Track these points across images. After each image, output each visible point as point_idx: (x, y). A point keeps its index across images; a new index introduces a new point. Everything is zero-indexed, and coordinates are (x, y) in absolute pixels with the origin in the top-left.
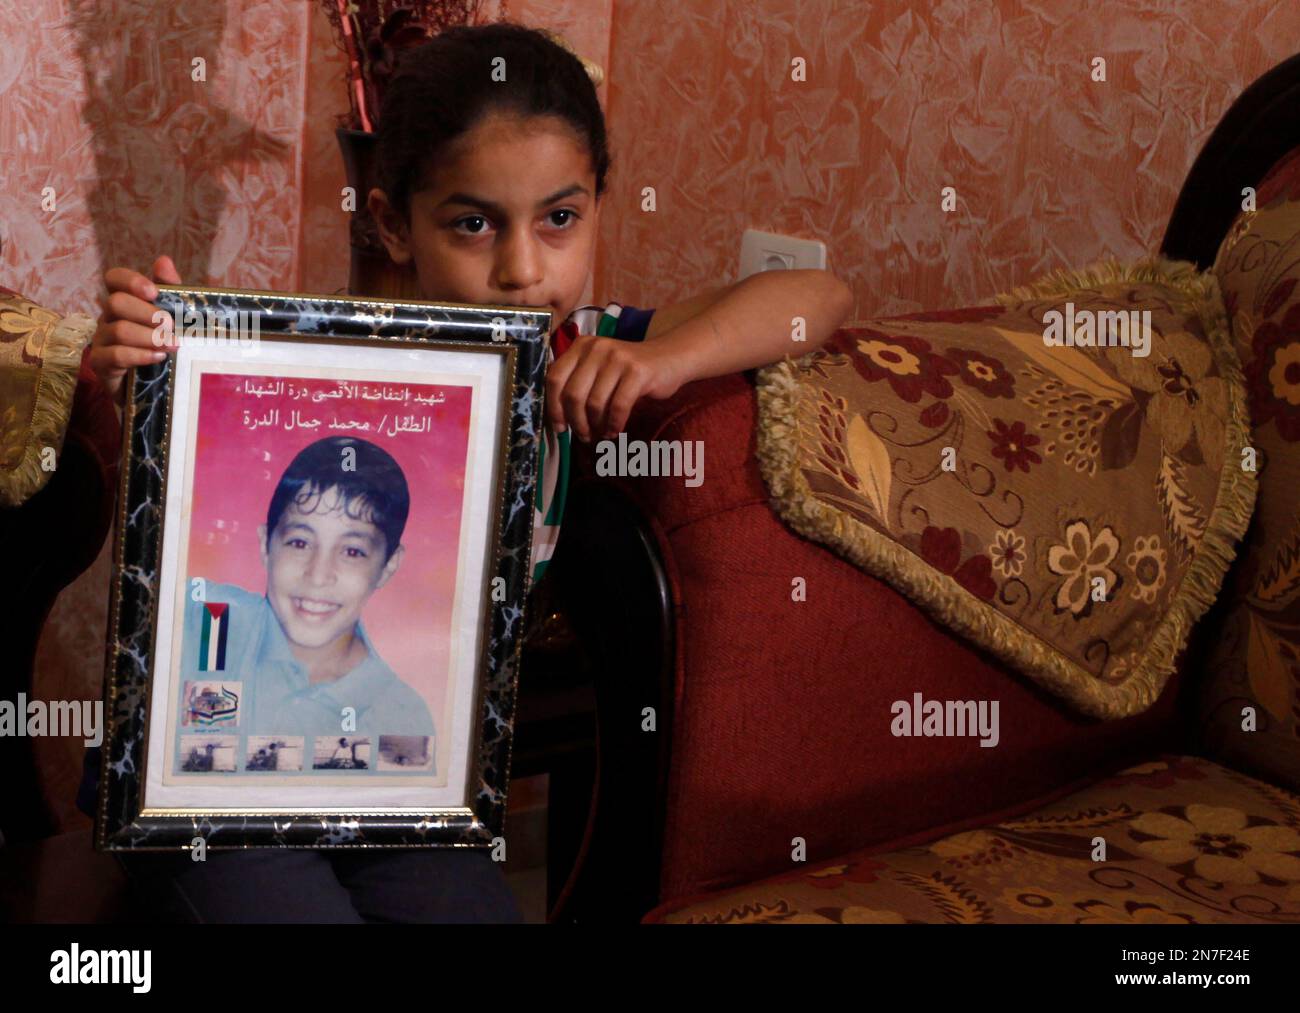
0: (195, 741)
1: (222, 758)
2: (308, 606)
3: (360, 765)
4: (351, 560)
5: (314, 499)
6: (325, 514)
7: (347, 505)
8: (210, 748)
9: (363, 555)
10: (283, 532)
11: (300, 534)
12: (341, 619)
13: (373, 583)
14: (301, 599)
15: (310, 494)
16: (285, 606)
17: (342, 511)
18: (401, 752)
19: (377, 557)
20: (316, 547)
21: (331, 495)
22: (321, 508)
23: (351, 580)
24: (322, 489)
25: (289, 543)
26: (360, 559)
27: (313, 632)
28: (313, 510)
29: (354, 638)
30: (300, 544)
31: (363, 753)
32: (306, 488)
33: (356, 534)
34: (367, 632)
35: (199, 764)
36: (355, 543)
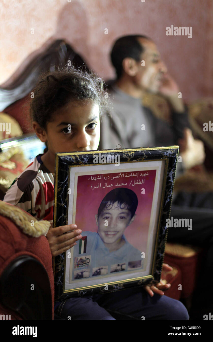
0: (79, 272)
1: (85, 274)
2: (109, 233)
3: (123, 270)
4: (121, 220)
5: (111, 206)
6: (114, 209)
7: (120, 206)
8: (82, 272)
9: (125, 218)
10: (102, 215)
11: (107, 215)
12: (118, 235)
13: (127, 225)
14: (107, 232)
15: (110, 204)
16: (103, 234)
17: (119, 207)
18: (134, 265)
19: (128, 218)
20: (112, 218)
21: (116, 204)
22: (113, 207)
23: (121, 225)
24: (113, 203)
25: (104, 218)
26: (124, 219)
27: (111, 240)
28: (111, 209)
29: (122, 239)
30: (107, 218)
31: (124, 267)
32: (109, 203)
33: (123, 213)
34: (126, 237)
35: (79, 277)
36: (123, 215)
